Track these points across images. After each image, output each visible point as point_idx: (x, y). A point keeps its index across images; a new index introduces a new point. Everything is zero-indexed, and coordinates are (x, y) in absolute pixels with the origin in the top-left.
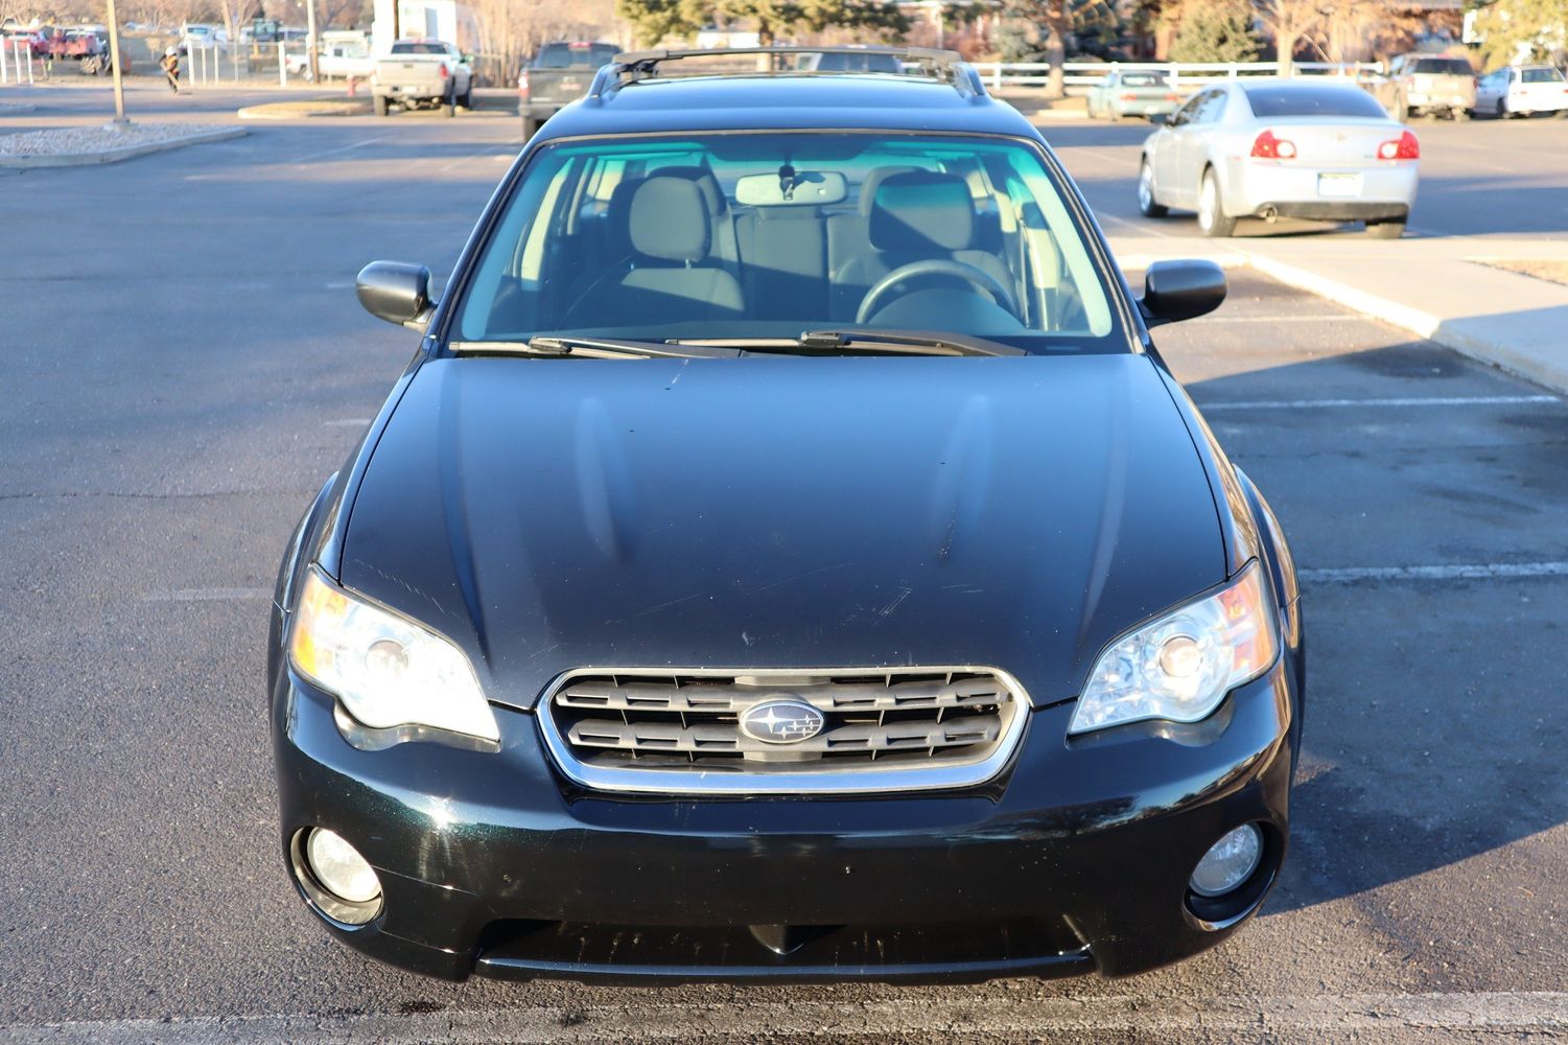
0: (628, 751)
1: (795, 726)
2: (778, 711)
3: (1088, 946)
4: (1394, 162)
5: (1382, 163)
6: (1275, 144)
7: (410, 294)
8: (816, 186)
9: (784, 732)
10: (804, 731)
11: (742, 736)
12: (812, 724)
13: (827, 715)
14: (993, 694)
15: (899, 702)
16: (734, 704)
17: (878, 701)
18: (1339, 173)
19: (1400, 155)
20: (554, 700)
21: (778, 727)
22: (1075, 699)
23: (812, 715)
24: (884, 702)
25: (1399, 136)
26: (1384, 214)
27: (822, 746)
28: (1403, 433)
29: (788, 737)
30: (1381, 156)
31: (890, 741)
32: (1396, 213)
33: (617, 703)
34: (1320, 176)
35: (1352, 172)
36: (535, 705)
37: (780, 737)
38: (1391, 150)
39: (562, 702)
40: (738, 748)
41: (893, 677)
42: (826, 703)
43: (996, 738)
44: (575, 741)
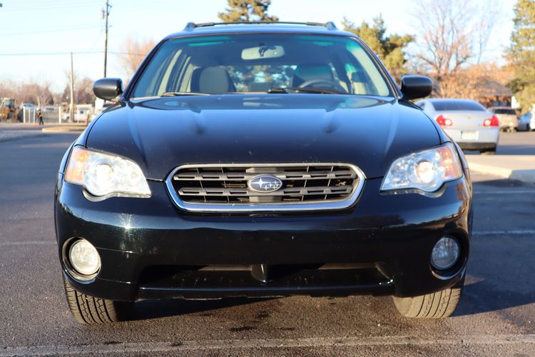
0: (203, 196)
1: (271, 185)
2: (264, 179)
3: (392, 281)
4: (490, 127)
5: (485, 128)
6: (444, 120)
7: (115, 88)
8: (273, 51)
9: (266, 188)
10: (274, 187)
11: (249, 191)
12: (277, 185)
13: (283, 181)
14: (350, 175)
15: (312, 177)
16: (246, 178)
17: (304, 176)
18: (468, 131)
19: (492, 124)
20: (173, 178)
21: (264, 185)
22: (383, 177)
23: (277, 181)
24: (306, 177)
25: (491, 117)
26: (487, 147)
27: (281, 193)
28: (501, 200)
29: (268, 190)
30: (484, 125)
31: (309, 192)
32: (492, 146)
33: (198, 178)
34: (462, 132)
35: (474, 131)
36: (165, 179)
37: (265, 190)
38: (488, 123)
39: (176, 178)
40: (248, 194)
41: (310, 167)
42: (283, 177)
43: (351, 192)
44: (181, 194)
